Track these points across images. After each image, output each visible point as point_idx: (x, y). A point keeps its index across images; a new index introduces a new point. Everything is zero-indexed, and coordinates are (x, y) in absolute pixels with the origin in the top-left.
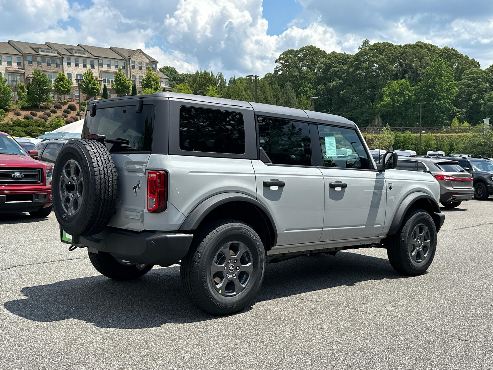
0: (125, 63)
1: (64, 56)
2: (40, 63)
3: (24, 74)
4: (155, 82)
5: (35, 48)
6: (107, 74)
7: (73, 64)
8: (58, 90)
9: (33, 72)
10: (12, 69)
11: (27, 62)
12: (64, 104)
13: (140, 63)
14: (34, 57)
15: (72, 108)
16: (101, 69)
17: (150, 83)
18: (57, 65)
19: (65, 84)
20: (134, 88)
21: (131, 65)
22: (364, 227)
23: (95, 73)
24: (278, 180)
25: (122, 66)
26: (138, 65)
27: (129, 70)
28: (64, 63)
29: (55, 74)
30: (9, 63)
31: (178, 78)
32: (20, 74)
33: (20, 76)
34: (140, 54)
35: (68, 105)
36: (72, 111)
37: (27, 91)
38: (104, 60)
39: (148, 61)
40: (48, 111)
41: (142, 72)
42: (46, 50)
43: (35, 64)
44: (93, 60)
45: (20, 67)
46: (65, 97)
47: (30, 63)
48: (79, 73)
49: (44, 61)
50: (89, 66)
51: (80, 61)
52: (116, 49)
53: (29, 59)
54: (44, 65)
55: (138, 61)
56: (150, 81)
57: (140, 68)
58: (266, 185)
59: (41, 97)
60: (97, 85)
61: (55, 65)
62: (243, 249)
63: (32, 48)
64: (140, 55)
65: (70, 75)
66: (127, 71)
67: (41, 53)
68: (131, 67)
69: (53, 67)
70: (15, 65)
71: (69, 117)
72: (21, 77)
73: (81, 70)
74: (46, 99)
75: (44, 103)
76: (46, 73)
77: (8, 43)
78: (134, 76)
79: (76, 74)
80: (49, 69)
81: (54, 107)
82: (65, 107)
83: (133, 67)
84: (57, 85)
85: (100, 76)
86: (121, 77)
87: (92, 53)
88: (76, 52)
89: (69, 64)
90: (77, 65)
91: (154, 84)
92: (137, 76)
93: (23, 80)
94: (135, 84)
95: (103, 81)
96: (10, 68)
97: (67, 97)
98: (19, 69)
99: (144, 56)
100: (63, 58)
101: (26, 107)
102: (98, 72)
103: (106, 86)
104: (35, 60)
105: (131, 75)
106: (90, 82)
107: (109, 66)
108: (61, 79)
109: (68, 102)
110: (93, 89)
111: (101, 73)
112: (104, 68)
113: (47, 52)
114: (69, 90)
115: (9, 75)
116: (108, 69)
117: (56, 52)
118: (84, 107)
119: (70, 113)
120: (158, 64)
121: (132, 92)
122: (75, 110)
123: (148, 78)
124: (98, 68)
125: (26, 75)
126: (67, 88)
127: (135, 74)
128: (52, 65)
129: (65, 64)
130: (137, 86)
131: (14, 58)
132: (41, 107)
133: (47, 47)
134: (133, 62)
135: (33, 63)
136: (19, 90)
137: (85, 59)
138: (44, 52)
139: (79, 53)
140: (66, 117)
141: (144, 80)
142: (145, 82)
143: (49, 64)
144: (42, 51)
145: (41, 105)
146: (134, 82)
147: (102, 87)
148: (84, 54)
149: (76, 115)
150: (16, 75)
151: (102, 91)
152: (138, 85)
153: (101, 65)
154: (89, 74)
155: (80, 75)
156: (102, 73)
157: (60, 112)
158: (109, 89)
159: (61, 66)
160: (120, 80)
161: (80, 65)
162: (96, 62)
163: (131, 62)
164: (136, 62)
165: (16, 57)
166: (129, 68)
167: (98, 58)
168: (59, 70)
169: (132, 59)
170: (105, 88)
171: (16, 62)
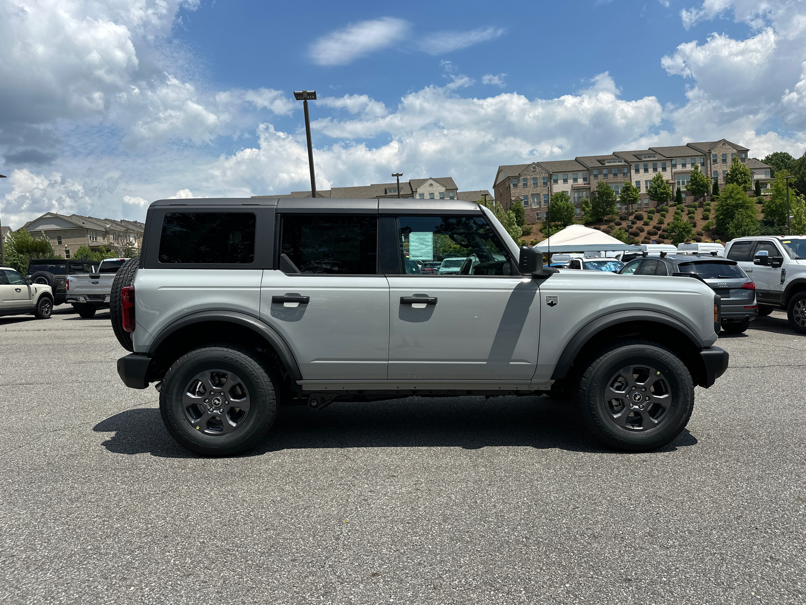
0: (704, 159)
1: (631, 164)
2: (606, 175)
3: (590, 188)
4: (743, 174)
5: (601, 160)
6: (680, 175)
7: (642, 171)
8: (624, 201)
9: (597, 185)
10: (577, 186)
11: (593, 176)
12: (631, 214)
13: (724, 155)
14: (600, 170)
15: (639, 218)
16: (674, 170)
17: (736, 177)
18: (624, 174)
19: (632, 194)
20: (716, 186)
21: (712, 160)
22: (485, 363)
23: (667, 176)
24: (298, 295)
25: (701, 163)
26: (721, 158)
27: (709, 166)
28: (631, 171)
29: (621, 184)
30: (575, 180)
31: (789, 164)
32: (585, 190)
33: (586, 191)
34: (724, 144)
35: (634, 215)
36: (638, 221)
37: (591, 205)
38: (679, 160)
39: (735, 151)
40: (612, 224)
41: (726, 165)
42: (612, 161)
43: (601, 177)
44: (664, 162)
45: (586, 183)
46: (633, 207)
47: (596, 176)
48: (649, 179)
49: (610, 172)
50: (660, 169)
51: (650, 165)
52: (694, 145)
53: (595, 172)
54: (610, 176)
55: (721, 154)
56: (737, 174)
57: (724, 161)
58: (278, 301)
59: (604, 210)
60: (667, 189)
61: (622, 175)
62: (231, 380)
63: (598, 161)
64: (724, 146)
65: (638, 183)
66: (707, 167)
67: (607, 164)
68: (712, 162)
69: (620, 177)
70: (580, 181)
71: (634, 228)
72: (587, 193)
73: (651, 175)
74: (611, 212)
75: (608, 216)
76: (610, 185)
77: (576, 160)
78: (716, 172)
79: (646, 181)
80: (615, 180)
81: (620, 219)
82: (631, 218)
83: (715, 161)
84: (622, 195)
85: (673, 179)
86: (697, 175)
87: (664, 155)
88: (645, 157)
89: (637, 171)
90: (646, 170)
91: (742, 177)
92: (720, 171)
93: (588, 195)
94: (717, 181)
95: (676, 184)
96: (576, 185)
97: (635, 206)
98: (585, 184)
99: (729, 147)
100: (631, 165)
101: (590, 222)
102: (671, 174)
103: (680, 189)
104: (601, 173)
105: (712, 171)
106: (659, 186)
107: (684, 165)
108: (627, 189)
109: (636, 211)
110: (662, 193)
111: (674, 175)
112: (678, 168)
113: (613, 162)
114: (636, 199)
115: (575, 192)
116: (683, 170)
117: (623, 161)
118: (652, 215)
119: (636, 223)
120: (749, 153)
121: (713, 190)
122: (642, 220)
123: (734, 171)
124: (670, 170)
125: (592, 190)
126: (633, 197)
127: (718, 170)
128: (619, 175)
129: (633, 172)
130: (719, 183)
131: (580, 174)
132: (605, 220)
133: (614, 157)
134: (715, 156)
135: (599, 176)
136: (584, 206)
137: (656, 162)
138: (610, 162)
139: (649, 157)
140: (631, 228)
141: (728, 174)
142: (729, 176)
143: (615, 175)
144: (608, 162)
145: (605, 218)
146: (716, 179)
147: (676, 190)
148: (654, 157)
149: (643, 225)
150: (582, 191)
151: (675, 195)
152: (721, 181)
153: (674, 166)
154: (659, 177)
155: (650, 181)
156: (676, 175)
157: (625, 223)
158: (684, 192)
159: (629, 174)
160: (696, 179)
161: (640, 170)
162: (668, 163)
163: (711, 156)
164: (719, 155)
165: (582, 172)
166: (709, 164)
167: (670, 159)
168: (626, 179)
169: (713, 152)
170: (679, 191)
171: (572, 178)
